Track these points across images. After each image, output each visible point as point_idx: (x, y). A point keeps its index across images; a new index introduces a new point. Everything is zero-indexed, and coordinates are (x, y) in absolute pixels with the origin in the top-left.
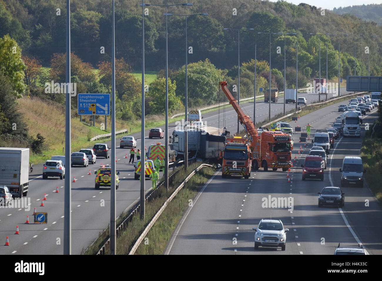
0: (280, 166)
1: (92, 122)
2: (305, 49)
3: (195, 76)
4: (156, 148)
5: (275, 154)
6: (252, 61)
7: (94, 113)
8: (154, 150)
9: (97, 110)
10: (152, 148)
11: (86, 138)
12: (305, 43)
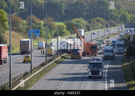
3: (75, 23)
5: (91, 50)
9: (35, 35)
12: (117, 11)
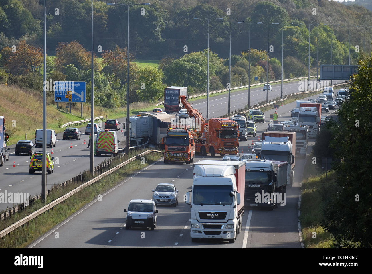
0: (227, 152)
1: (68, 109)
2: (307, 38)
4: (105, 134)
5: (222, 140)
6: (252, 50)
7: (70, 100)
8: (103, 136)
9: (73, 98)
10: (101, 134)
11: (57, 125)
12: (308, 33)
